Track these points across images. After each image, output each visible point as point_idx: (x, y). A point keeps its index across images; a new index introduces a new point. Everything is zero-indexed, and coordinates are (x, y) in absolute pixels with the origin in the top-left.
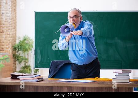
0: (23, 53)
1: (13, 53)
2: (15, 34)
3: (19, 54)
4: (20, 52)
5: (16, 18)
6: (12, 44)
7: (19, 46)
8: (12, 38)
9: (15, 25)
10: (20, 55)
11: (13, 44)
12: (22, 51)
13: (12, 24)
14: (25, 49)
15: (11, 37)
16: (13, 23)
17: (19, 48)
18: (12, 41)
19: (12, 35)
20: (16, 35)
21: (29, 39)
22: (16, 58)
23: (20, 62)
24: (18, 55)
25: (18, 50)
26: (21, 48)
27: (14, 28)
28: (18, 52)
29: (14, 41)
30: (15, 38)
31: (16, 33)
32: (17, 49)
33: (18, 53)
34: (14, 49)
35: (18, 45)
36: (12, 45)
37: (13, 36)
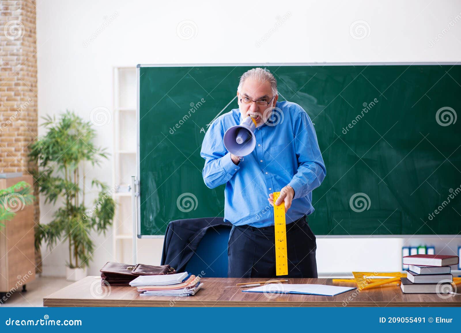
0: (61, 167)
1: (31, 168)
2: (33, 109)
3: (50, 172)
4: (51, 164)
5: (34, 57)
6: (26, 140)
7: (48, 147)
8: (25, 122)
9: (32, 79)
10: (53, 175)
11: (30, 138)
12: (59, 162)
13: (26, 77)
14: (68, 154)
15: (24, 119)
16: (28, 75)
17: (48, 153)
18: (25, 131)
19: (26, 113)
20: (35, 111)
21: (80, 123)
22: (40, 183)
23: (53, 197)
24: (46, 173)
25: (47, 159)
26: (54, 152)
27: (31, 91)
28: (45, 164)
29: (32, 130)
30: (33, 121)
31: (36, 105)
32: (44, 156)
33: (46, 168)
34: (31, 155)
35: (44, 143)
36: (27, 143)
37: (28, 115)
